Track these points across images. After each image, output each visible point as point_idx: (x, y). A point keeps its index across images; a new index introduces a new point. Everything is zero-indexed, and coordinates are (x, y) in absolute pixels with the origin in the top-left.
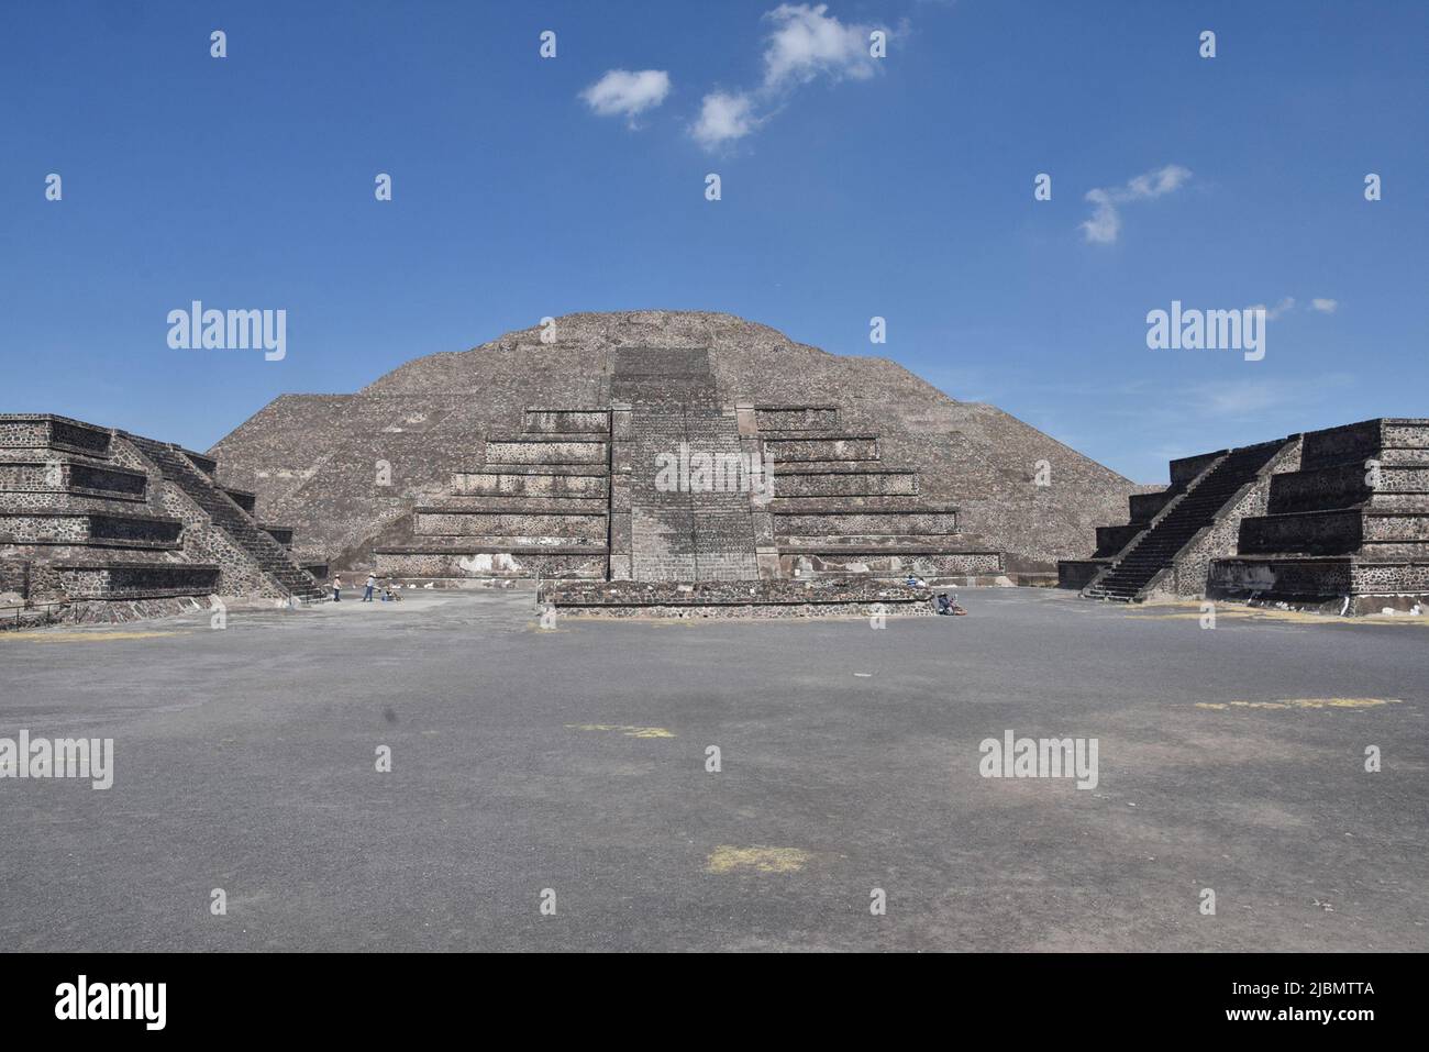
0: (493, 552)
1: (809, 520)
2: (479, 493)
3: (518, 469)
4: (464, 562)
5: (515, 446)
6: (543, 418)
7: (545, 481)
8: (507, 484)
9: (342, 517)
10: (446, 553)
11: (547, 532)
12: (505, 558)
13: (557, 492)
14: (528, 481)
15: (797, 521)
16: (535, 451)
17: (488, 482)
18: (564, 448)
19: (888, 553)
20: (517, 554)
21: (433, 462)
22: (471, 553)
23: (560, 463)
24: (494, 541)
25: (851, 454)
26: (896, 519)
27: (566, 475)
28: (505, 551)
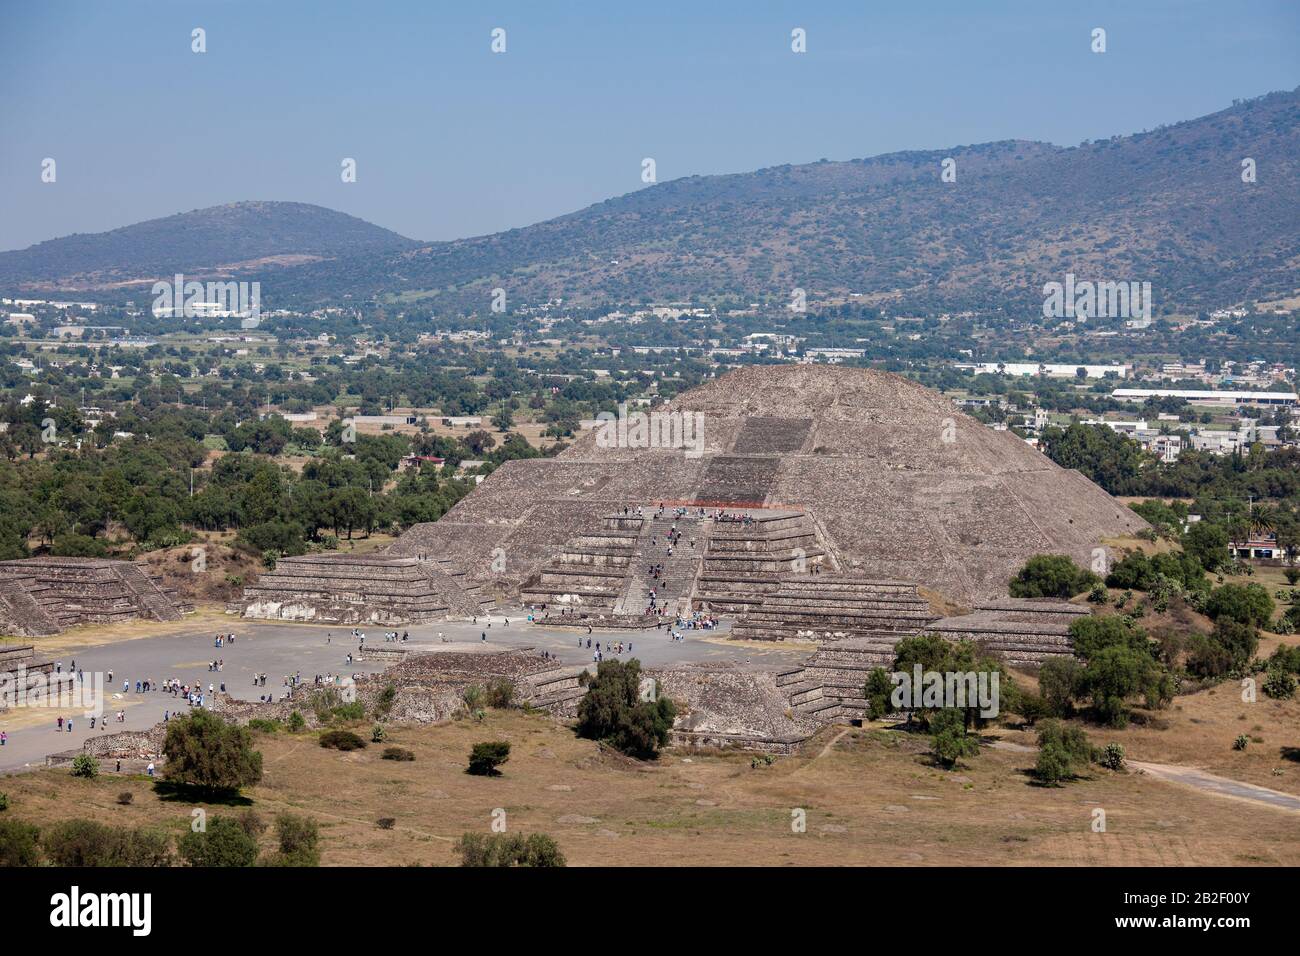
0: (571, 593)
1: (716, 584)
2: (573, 562)
3: (591, 551)
4: (559, 597)
5: (594, 538)
6: (612, 521)
7: (603, 558)
8: (586, 558)
9: (530, 556)
10: (551, 593)
11: (598, 584)
12: (576, 597)
13: (609, 564)
14: (596, 558)
15: (710, 584)
16: (603, 541)
17: (577, 558)
18: (617, 540)
19: (743, 602)
20: (580, 595)
21: (587, 522)
22: (562, 594)
23: (614, 548)
24: (573, 588)
25: (754, 548)
26: (757, 585)
27: (612, 555)
28: (576, 593)
